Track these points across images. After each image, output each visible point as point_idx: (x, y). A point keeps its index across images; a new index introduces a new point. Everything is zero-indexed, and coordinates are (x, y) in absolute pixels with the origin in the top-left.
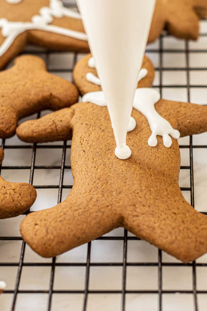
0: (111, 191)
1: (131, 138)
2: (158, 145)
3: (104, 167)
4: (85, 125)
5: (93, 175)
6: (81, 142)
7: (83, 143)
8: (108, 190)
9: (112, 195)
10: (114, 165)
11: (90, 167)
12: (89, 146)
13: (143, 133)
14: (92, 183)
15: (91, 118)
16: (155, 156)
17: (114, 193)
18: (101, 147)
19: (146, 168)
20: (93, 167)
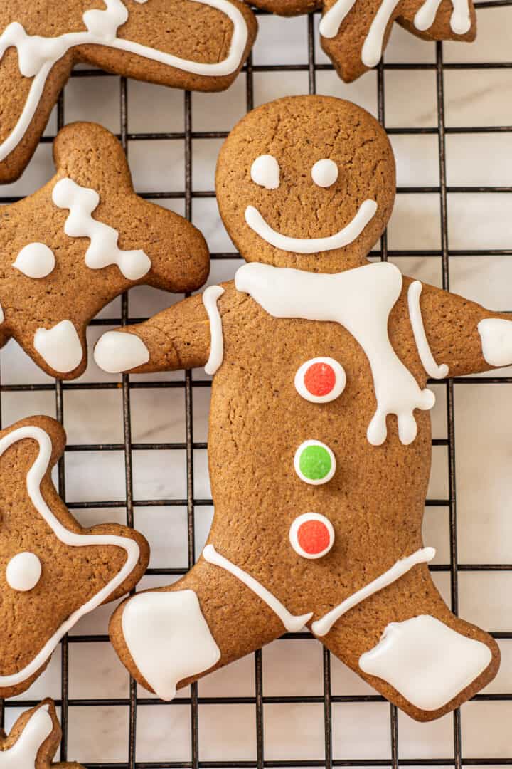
0: (287, 564)
1: (333, 417)
2: (387, 441)
3: (276, 497)
4: (238, 369)
5: (254, 516)
6: (228, 417)
7: (234, 422)
8: (282, 562)
9: (288, 576)
10: (296, 493)
11: (246, 492)
12: (246, 433)
13: (359, 404)
14: (251, 538)
15: (252, 352)
16: (380, 472)
17: (292, 570)
18: (270, 440)
19: (358, 507)
20: (253, 495)
